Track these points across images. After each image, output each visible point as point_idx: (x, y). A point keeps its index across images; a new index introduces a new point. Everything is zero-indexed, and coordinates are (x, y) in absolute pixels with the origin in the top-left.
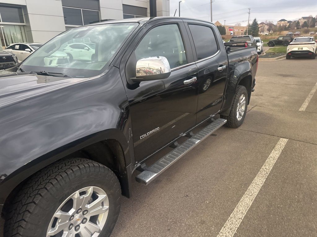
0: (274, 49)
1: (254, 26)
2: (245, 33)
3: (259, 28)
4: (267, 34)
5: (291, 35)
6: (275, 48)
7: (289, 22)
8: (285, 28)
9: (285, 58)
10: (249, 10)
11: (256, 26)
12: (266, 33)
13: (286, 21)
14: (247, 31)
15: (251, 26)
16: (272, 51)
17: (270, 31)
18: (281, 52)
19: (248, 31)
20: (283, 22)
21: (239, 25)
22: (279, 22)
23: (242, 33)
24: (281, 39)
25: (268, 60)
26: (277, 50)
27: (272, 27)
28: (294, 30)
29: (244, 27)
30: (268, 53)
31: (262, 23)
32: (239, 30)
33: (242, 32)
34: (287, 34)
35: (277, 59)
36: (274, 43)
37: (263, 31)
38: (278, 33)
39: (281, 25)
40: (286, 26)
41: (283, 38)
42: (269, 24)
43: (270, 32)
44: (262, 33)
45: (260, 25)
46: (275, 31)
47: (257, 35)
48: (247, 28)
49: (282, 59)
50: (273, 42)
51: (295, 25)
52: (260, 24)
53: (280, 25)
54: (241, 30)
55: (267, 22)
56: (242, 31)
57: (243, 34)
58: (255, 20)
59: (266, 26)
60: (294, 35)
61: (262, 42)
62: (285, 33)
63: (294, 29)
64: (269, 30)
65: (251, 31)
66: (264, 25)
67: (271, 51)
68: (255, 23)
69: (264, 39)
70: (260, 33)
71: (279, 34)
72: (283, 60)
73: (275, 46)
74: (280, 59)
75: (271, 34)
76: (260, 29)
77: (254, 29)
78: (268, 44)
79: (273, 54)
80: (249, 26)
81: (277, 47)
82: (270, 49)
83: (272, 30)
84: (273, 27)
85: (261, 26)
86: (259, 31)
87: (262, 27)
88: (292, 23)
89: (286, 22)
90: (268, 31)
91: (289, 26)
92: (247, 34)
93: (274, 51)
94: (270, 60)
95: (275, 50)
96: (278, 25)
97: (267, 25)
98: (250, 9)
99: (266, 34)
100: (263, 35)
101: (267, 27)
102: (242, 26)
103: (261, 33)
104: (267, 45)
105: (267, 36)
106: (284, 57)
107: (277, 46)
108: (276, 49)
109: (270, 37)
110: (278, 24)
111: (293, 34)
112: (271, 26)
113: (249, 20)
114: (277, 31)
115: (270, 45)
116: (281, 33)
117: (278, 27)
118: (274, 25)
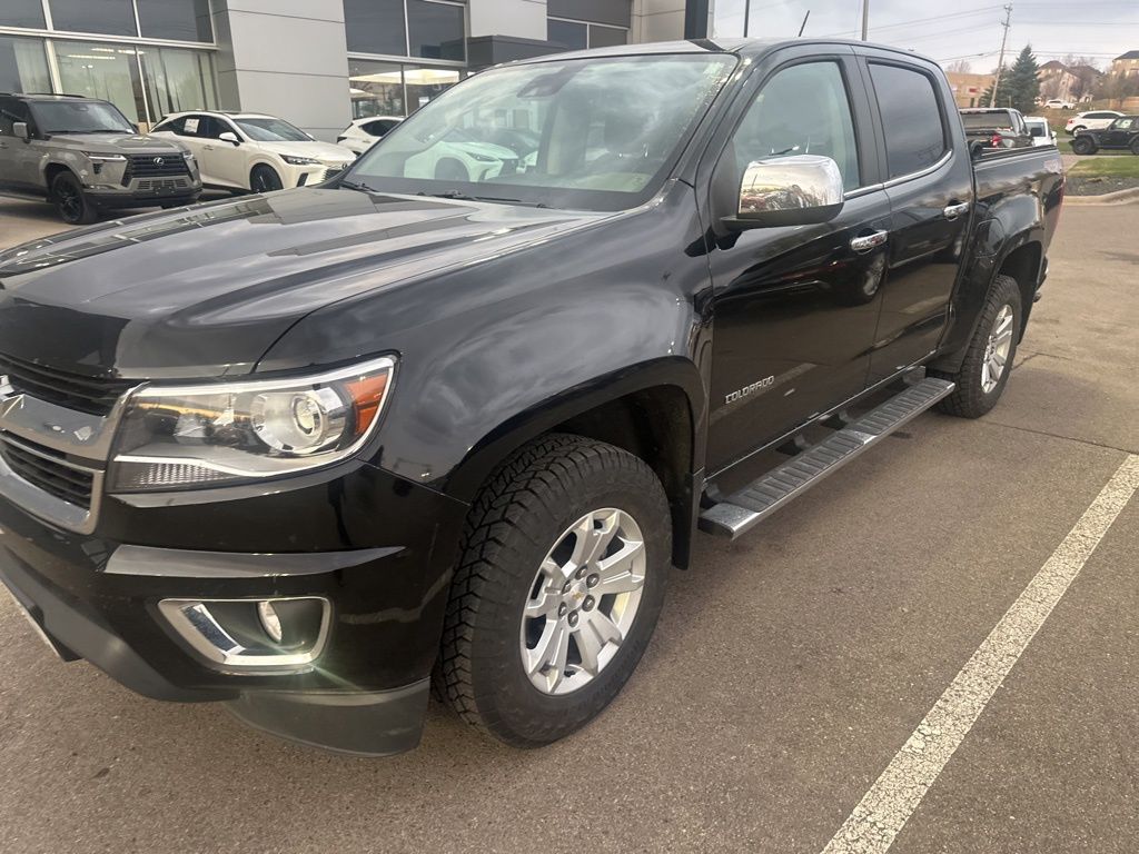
0: (1096, 165)
1: (1020, 75)
2: (986, 101)
3: (1040, 81)
4: (1070, 105)
6: (1102, 161)
10: (1005, 12)
11: (1030, 73)
12: (1066, 101)
14: (992, 92)
15: (1011, 74)
16: (1090, 172)
17: (1079, 98)
18: (1123, 177)
19: (998, 92)
20: (1134, 61)
21: (961, 69)
22: (1119, 62)
23: (973, 100)
24: (1125, 125)
25: (1074, 201)
26: (1110, 169)
27: (1089, 81)
29: (979, 77)
30: (1073, 177)
31: (1053, 65)
32: (960, 86)
33: (973, 94)
35: (1108, 200)
36: (1096, 142)
37: (1053, 94)
39: (1127, 73)
41: (1132, 125)
42: (1078, 68)
43: (1082, 100)
44: (1048, 104)
45: (1043, 71)
46: (1099, 96)
47: (1029, 109)
48: (994, 83)
49: (1125, 202)
50: (1092, 135)
52: (1043, 67)
53: (1124, 71)
54: (968, 88)
55: (1073, 60)
56: (972, 90)
57: (976, 103)
58: (1027, 51)
59: (1067, 75)
61: (1054, 134)
64: (1077, 91)
65: (1009, 93)
66: (1060, 71)
67: (1083, 170)
68: (1026, 62)
69: (1058, 125)
70: (1041, 103)
71: (1116, 108)
72: (1129, 204)
73: (1100, 151)
74: (1119, 202)
75: (1086, 107)
76: (1042, 84)
77: (1020, 85)
78: (1072, 143)
79: (1094, 182)
80: (1002, 72)
81: (1108, 159)
82: (1081, 163)
83: (1090, 93)
84: (1094, 80)
85: (1048, 77)
86: (1037, 94)
87: (1052, 80)
90: (1074, 95)
92: (993, 103)
93: (1094, 172)
94: (1081, 201)
95: (1099, 169)
96: (1114, 73)
97: (1071, 70)
98: (1010, 9)
99: (1066, 107)
100: (1055, 109)
101: (1069, 80)
102: (972, 72)
103: (1044, 100)
104: (1071, 147)
105: (1068, 114)
107: (1110, 152)
108: (1106, 165)
110: (1114, 68)
112: (1085, 80)
113: (1002, 50)
114: (1110, 96)
115: (1081, 148)
116: (1125, 104)
117: (1112, 82)
118: (1097, 72)
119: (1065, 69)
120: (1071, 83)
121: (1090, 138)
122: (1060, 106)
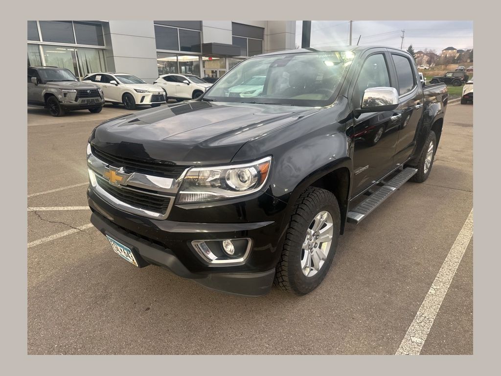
4: (427, 68)
5: (462, 70)
7: (459, 51)
8: (454, 61)
9: (460, 102)
12: (425, 66)
13: (455, 49)
17: (430, 65)
20: (450, 51)
22: (444, 51)
24: (450, 75)
27: (434, 58)
28: (466, 64)
31: (420, 52)
34: (456, 69)
38: (443, 67)
39: (448, 55)
40: (455, 57)
41: (453, 75)
42: (429, 53)
43: (431, 66)
45: (416, 55)
46: (437, 64)
49: (454, 104)
50: (438, 79)
51: (468, 56)
52: (416, 53)
53: (446, 55)
55: (428, 51)
58: (410, 47)
59: (425, 56)
60: (467, 70)
62: (454, 67)
63: (466, 61)
64: (429, 62)
66: (422, 55)
71: (444, 69)
72: (456, 105)
74: (452, 104)
75: (433, 69)
84: (435, 58)
85: (418, 57)
87: (420, 58)
88: (463, 53)
89: (455, 51)
90: (428, 64)
91: (459, 58)
96: (443, 55)
97: (427, 54)
99: (425, 68)
101: (426, 58)
105: (427, 71)
106: (457, 101)
109: (431, 73)
110: (443, 53)
111: (465, 69)
113: (401, 47)
114: (441, 65)
116: (448, 67)
117: (442, 59)
118: (436, 55)
119: (424, 54)
120: (427, 59)
121: (437, 80)
122: (423, 68)
